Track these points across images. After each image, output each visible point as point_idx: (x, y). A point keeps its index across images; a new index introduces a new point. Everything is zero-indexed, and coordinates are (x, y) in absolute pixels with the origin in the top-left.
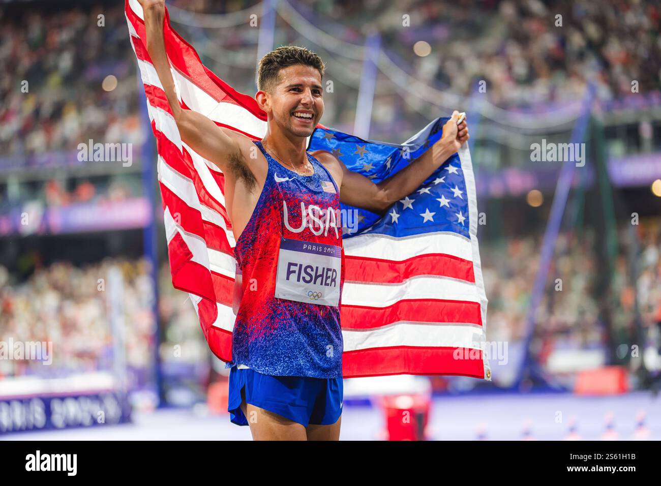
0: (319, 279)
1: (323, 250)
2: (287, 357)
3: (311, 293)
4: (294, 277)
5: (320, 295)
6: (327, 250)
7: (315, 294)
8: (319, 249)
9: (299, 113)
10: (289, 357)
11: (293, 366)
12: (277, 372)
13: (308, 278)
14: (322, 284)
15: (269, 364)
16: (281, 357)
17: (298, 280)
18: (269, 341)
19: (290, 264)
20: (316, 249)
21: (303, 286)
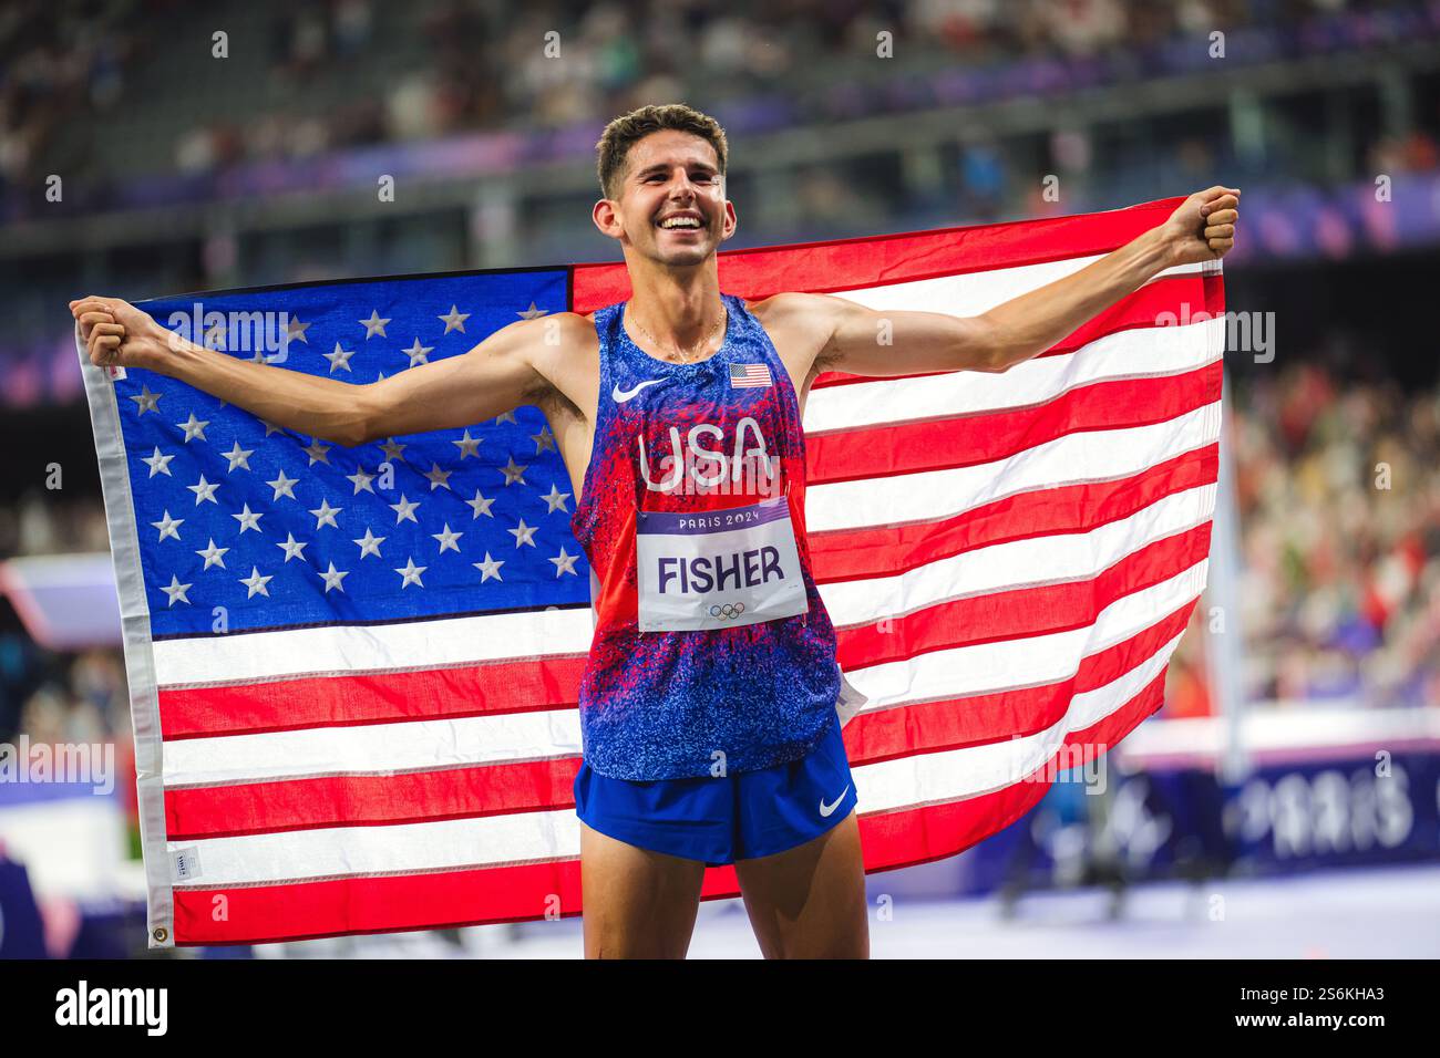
0: (730, 580)
1: (723, 521)
2: (653, 743)
3: (716, 610)
4: (674, 585)
5: (739, 607)
6: (733, 520)
7: (728, 609)
8: (713, 522)
9: (670, 220)
10: (657, 743)
11: (667, 760)
12: (635, 772)
13: (702, 583)
14: (738, 585)
15: (619, 759)
16: (642, 745)
17: (685, 590)
18: (618, 713)
19: (663, 562)
20: (707, 523)
21: (696, 600)
